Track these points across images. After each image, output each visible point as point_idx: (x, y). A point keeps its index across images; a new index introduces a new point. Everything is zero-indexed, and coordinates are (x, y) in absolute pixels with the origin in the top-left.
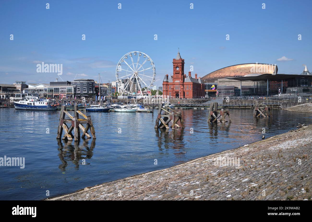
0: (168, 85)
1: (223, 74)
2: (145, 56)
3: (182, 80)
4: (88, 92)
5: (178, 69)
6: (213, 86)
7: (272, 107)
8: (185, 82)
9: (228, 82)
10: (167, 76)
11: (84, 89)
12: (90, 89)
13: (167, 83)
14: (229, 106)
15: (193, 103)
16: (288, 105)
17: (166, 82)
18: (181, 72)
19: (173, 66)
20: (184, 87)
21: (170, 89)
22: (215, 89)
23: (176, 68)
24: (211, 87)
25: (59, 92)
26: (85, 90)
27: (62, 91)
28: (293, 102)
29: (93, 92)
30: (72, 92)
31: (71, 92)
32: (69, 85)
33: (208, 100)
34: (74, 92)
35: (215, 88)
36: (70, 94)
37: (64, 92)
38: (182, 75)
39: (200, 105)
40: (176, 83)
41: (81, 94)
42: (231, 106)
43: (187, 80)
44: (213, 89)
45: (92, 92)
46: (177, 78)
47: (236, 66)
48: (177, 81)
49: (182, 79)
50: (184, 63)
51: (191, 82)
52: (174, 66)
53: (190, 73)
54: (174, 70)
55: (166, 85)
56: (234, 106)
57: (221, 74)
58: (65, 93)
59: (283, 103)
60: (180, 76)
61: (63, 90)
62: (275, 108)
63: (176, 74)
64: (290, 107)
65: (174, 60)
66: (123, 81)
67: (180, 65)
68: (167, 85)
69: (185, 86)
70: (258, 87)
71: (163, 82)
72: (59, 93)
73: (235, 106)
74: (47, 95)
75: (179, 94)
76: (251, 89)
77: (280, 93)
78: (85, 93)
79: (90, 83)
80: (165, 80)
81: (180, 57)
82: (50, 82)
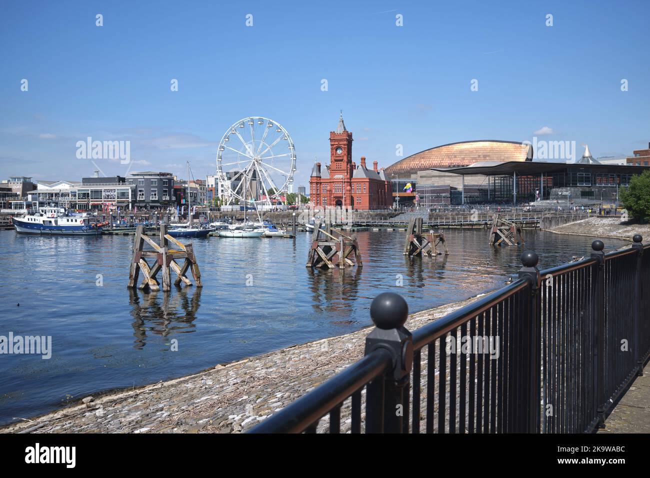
0: (321, 183)
1: (428, 162)
3: (349, 173)
4: (160, 197)
5: (339, 152)
6: (409, 186)
7: (524, 226)
8: (353, 177)
9: (438, 178)
10: (319, 166)
11: (153, 191)
12: (165, 191)
13: (319, 179)
14: (441, 225)
15: (370, 220)
16: (553, 222)
17: (316, 178)
18: (345, 159)
19: (330, 147)
20: (353, 188)
21: (324, 193)
22: (413, 191)
23: (336, 150)
24: (405, 188)
25: (102, 199)
26: (155, 195)
27: (108, 196)
28: (563, 216)
29: (170, 198)
31: (127, 198)
32: (121, 183)
33: (400, 213)
34: (132, 198)
35: (411, 189)
36: (124, 203)
37: (111, 198)
38: (347, 165)
39: (384, 224)
40: (337, 179)
41: (146, 201)
42: (444, 224)
43: (358, 173)
44: (408, 192)
45: (168, 198)
46: (338, 171)
47: (453, 146)
48: (339, 176)
49: (349, 171)
50: (353, 140)
51: (365, 177)
52: (332, 145)
53: (365, 159)
54: (332, 155)
55: (317, 183)
56: (449, 225)
57: (423, 162)
58: (115, 201)
59: (544, 218)
60: (344, 165)
61: (109, 193)
62: (529, 227)
63: (336, 162)
64: (557, 227)
65: (332, 133)
66: (228, 176)
67: (344, 145)
68: (319, 183)
69: (354, 186)
70: (497, 187)
71: (311, 177)
72: (102, 201)
73: (452, 225)
74: (76, 204)
75: (341, 202)
76: (483, 191)
77: (539, 199)
78: (154, 199)
79: (164, 179)
80: (315, 174)
81: (344, 127)
82: (83, 179)
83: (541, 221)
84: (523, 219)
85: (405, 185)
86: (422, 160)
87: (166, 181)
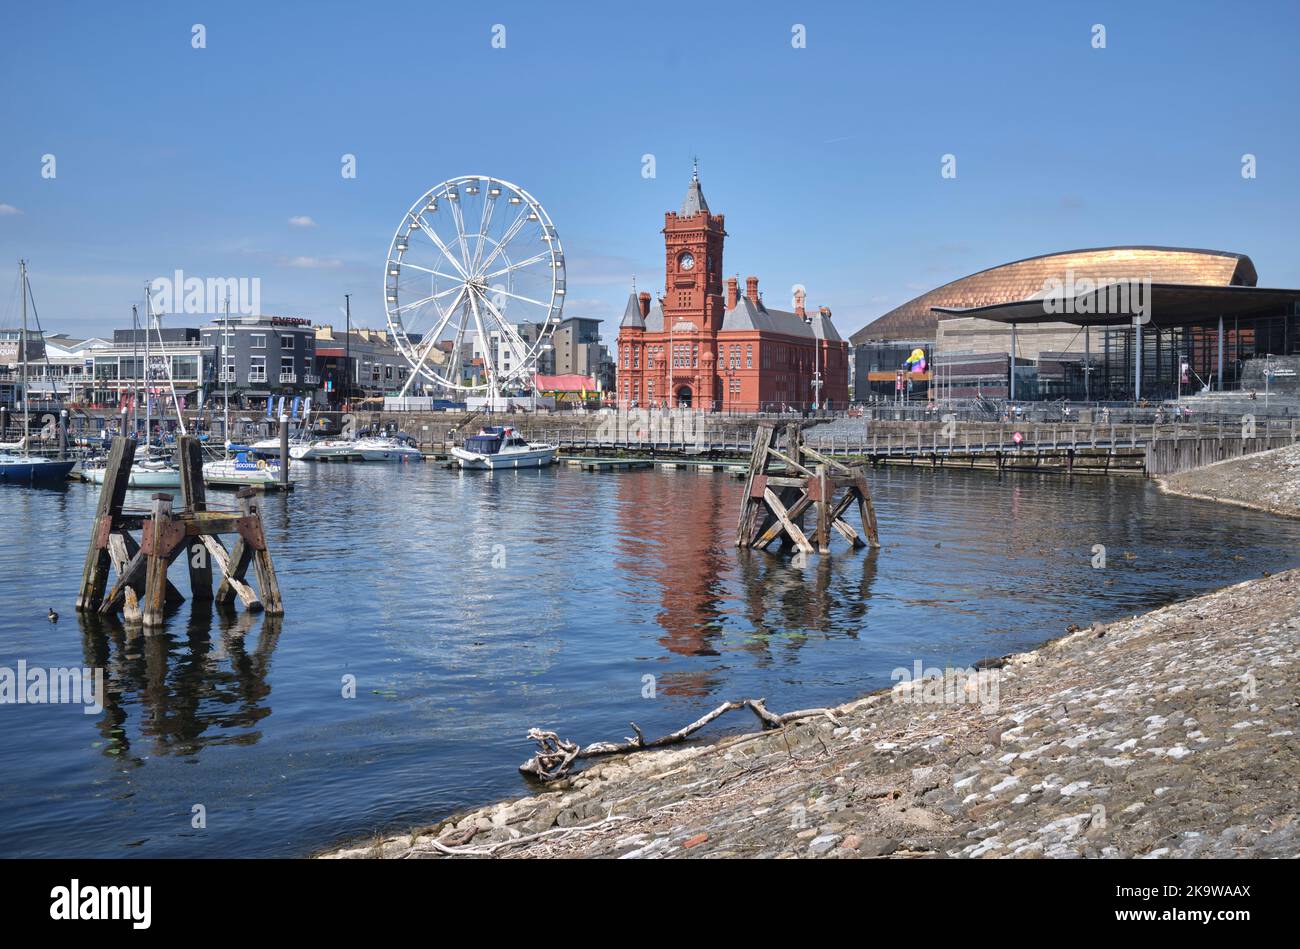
0: (644, 343)
1: (983, 300)
2: (516, 200)
3: (709, 319)
4: (273, 376)
5: (687, 264)
6: (918, 355)
8: (723, 329)
9: (987, 337)
10: (646, 301)
11: (254, 361)
12: (287, 362)
13: (639, 332)
16: (1185, 455)
17: (631, 331)
18: (701, 281)
19: (665, 251)
20: (720, 355)
21: (651, 369)
22: (926, 368)
23: (680, 261)
24: (908, 361)
25: (142, 378)
26: (261, 370)
27: (155, 372)
29: (300, 379)
30: (196, 378)
31: (193, 378)
32: (194, 342)
33: (818, 422)
34: (204, 377)
35: (923, 364)
36: (185, 388)
37: (160, 378)
38: (706, 297)
40: (679, 333)
41: (238, 385)
43: (737, 319)
44: (916, 370)
45: (293, 379)
46: (684, 311)
47: (1046, 261)
48: (685, 326)
49: (709, 313)
50: (726, 234)
51: (752, 328)
52: (669, 247)
53: (756, 282)
54: (670, 271)
55: (634, 343)
57: (972, 300)
58: (168, 384)
59: (1159, 442)
60: (697, 297)
61: (157, 366)
63: (678, 291)
65: (671, 217)
66: (523, 332)
67: (699, 245)
68: (638, 342)
69: (725, 351)
70: (1112, 357)
71: (621, 328)
72: (142, 384)
74: (92, 390)
75: (690, 390)
76: (1073, 368)
77: (1206, 389)
78: (256, 381)
79: (287, 333)
80: (629, 322)
81: (703, 203)
82: (115, 331)
83: (1148, 452)
84: (1098, 443)
85: (909, 353)
86: (970, 295)
87: (290, 339)
